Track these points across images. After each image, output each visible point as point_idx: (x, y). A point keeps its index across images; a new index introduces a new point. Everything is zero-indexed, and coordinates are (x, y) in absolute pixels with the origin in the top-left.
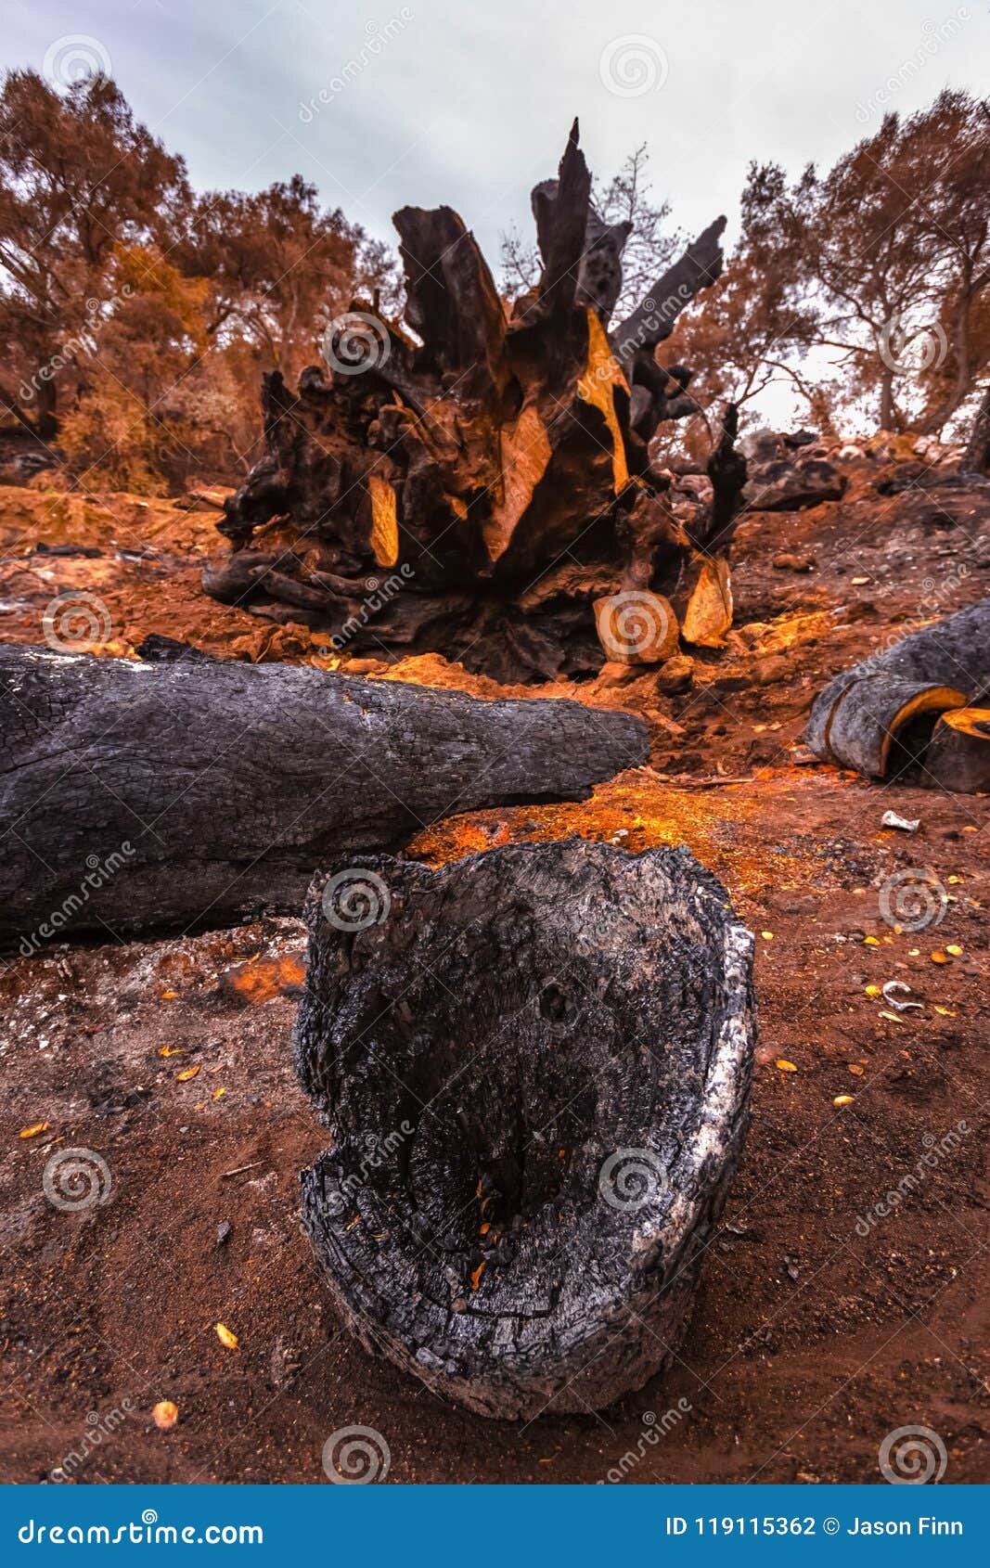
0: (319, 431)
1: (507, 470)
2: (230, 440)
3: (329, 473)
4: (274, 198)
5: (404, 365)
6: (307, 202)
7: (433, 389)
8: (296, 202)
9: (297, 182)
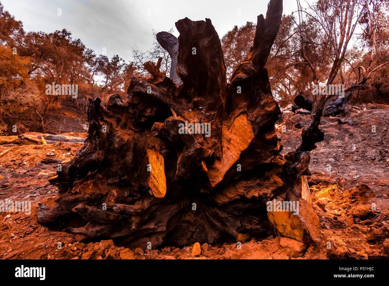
0: (119, 127)
1: (225, 144)
2: (35, 109)
3: (127, 150)
4: (56, 35)
5: (174, 95)
6: (68, 36)
7: (187, 106)
8: (64, 36)
9: (64, 31)
